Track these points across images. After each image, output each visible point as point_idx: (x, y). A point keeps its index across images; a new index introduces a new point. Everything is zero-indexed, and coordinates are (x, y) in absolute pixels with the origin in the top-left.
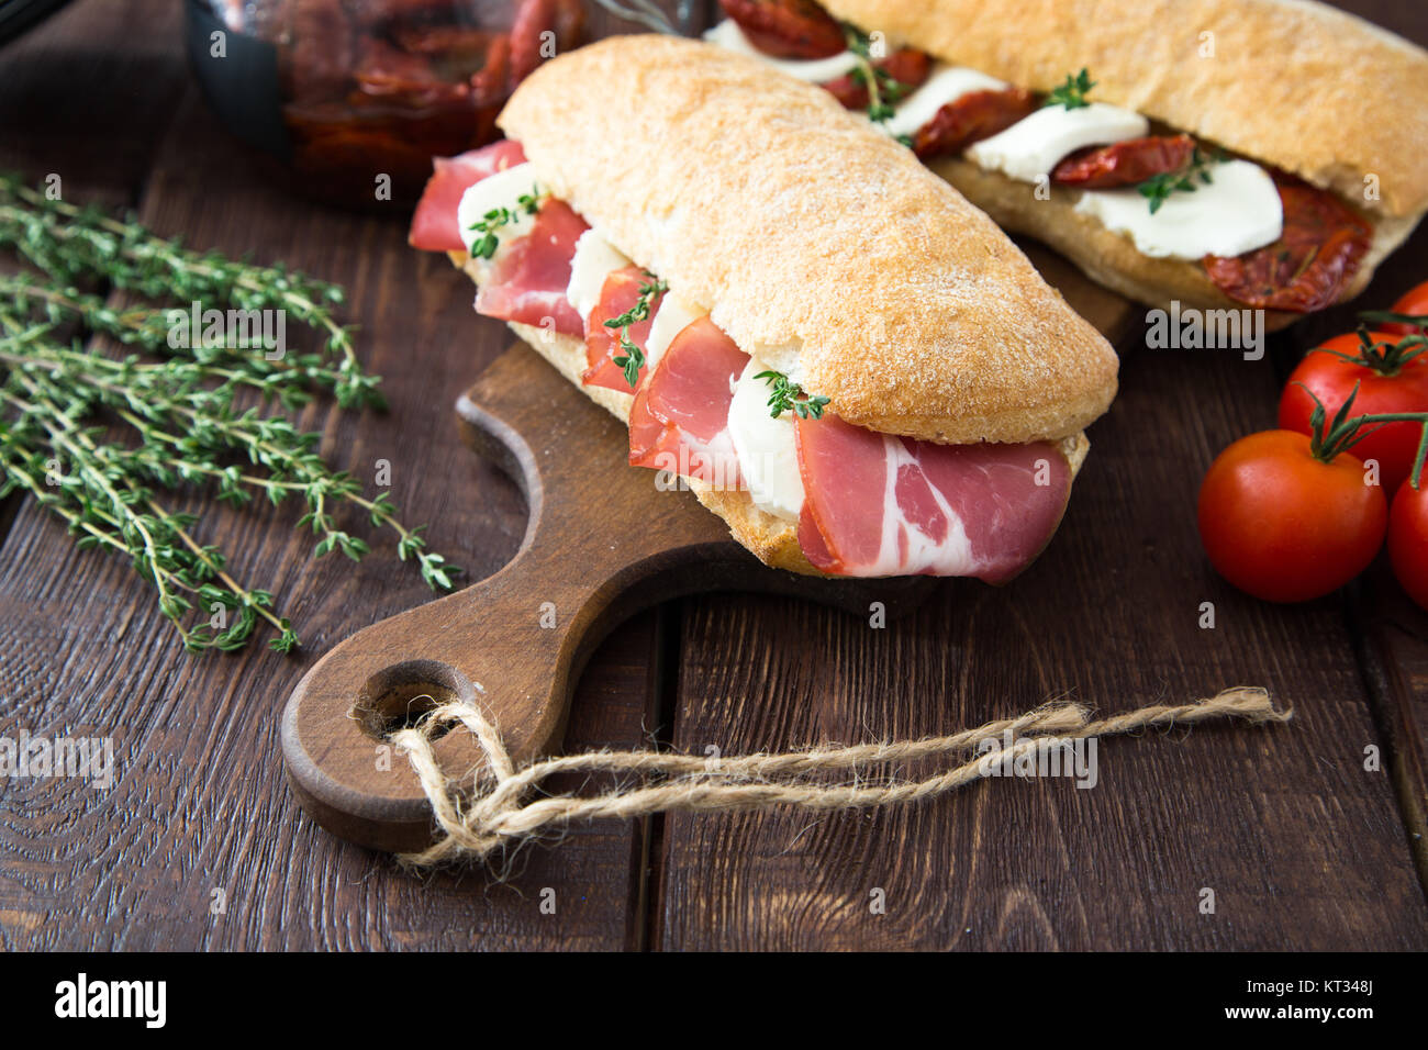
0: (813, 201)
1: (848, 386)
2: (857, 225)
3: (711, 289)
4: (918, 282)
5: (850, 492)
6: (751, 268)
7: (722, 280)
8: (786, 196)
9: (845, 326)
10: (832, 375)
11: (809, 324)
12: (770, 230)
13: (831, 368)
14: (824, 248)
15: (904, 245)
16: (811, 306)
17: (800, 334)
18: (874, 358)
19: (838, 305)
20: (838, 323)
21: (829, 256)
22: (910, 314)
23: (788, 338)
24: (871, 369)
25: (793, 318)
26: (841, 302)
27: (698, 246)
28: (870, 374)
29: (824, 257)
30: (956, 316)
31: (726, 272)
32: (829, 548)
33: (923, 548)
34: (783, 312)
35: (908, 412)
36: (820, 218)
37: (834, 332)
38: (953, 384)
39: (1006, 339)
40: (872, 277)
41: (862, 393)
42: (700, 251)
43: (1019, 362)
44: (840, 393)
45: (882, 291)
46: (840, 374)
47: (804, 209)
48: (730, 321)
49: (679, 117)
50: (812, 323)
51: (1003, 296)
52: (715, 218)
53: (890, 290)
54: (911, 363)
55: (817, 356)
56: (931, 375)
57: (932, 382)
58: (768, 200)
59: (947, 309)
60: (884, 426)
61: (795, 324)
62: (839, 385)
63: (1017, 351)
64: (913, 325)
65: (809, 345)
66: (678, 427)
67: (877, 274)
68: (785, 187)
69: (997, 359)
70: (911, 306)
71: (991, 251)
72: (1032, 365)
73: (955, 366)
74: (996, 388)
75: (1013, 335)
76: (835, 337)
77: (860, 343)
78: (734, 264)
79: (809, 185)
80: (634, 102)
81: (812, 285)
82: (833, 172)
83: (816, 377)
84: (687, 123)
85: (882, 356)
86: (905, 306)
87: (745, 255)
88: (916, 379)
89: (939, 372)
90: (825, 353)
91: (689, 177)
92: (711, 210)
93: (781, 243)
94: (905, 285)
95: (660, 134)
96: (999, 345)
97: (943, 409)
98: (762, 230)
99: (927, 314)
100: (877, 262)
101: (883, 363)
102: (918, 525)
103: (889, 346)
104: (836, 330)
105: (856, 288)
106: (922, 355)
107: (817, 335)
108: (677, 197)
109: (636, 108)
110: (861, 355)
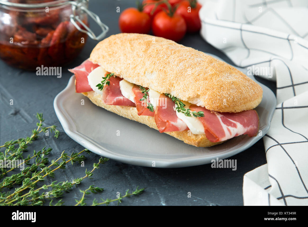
0: (188, 64)
1: (214, 103)
2: (201, 68)
3: (170, 88)
4: (221, 78)
5: (214, 124)
6: (180, 82)
7: (172, 86)
8: (181, 64)
9: (210, 90)
10: (210, 101)
11: (200, 91)
12: (181, 72)
13: (209, 100)
14: (196, 74)
15: (214, 70)
16: (199, 87)
17: (199, 94)
18: (219, 96)
19: (206, 86)
20: (208, 90)
21: (198, 75)
22: (223, 85)
23: (196, 95)
24: (219, 98)
25: (196, 90)
26: (206, 85)
27: (163, 79)
28: (219, 99)
29: (197, 76)
30: (232, 83)
31: (173, 84)
32: (215, 136)
33: (234, 130)
34: (193, 90)
35: (229, 106)
36: (191, 68)
37: (207, 92)
38: (237, 98)
39: (244, 87)
40: (211, 78)
41: (218, 104)
42: (164, 80)
43: (248, 91)
44: (213, 105)
45: (215, 81)
46: (212, 101)
47: (187, 66)
48: (178, 95)
49: (146, 51)
50: (201, 91)
51: (239, 78)
52: (165, 72)
53: (217, 80)
54: (227, 95)
55: (205, 98)
56: (232, 97)
57: (232, 99)
58: (177, 66)
59: (230, 82)
60: (224, 111)
61: (197, 92)
62: (212, 103)
63: (247, 89)
64: (225, 87)
65: (202, 96)
66: (170, 121)
67: (212, 77)
68: (180, 63)
69: (244, 91)
70: (223, 83)
71: (231, 68)
72: (251, 92)
73: (236, 94)
74: (245, 98)
75: (245, 85)
76: (208, 93)
77: (214, 93)
78: (175, 82)
79: (186, 61)
80: (132, 49)
81: (198, 82)
82: (189, 57)
83: (206, 102)
84: (148, 52)
85: (220, 95)
86: (221, 83)
87: (177, 79)
88: (229, 99)
89: (233, 96)
90: (207, 97)
91: (154, 64)
92: (163, 71)
93: (185, 75)
94: (219, 79)
95: (142, 55)
96: (243, 88)
97: (236, 104)
98: (179, 73)
99: (227, 84)
100: (211, 75)
101: (221, 96)
102: (230, 126)
103: (221, 92)
104: (208, 91)
105: (209, 81)
106: (229, 93)
107: (203, 93)
108: (153, 69)
109: (133, 50)
110: (216, 95)
